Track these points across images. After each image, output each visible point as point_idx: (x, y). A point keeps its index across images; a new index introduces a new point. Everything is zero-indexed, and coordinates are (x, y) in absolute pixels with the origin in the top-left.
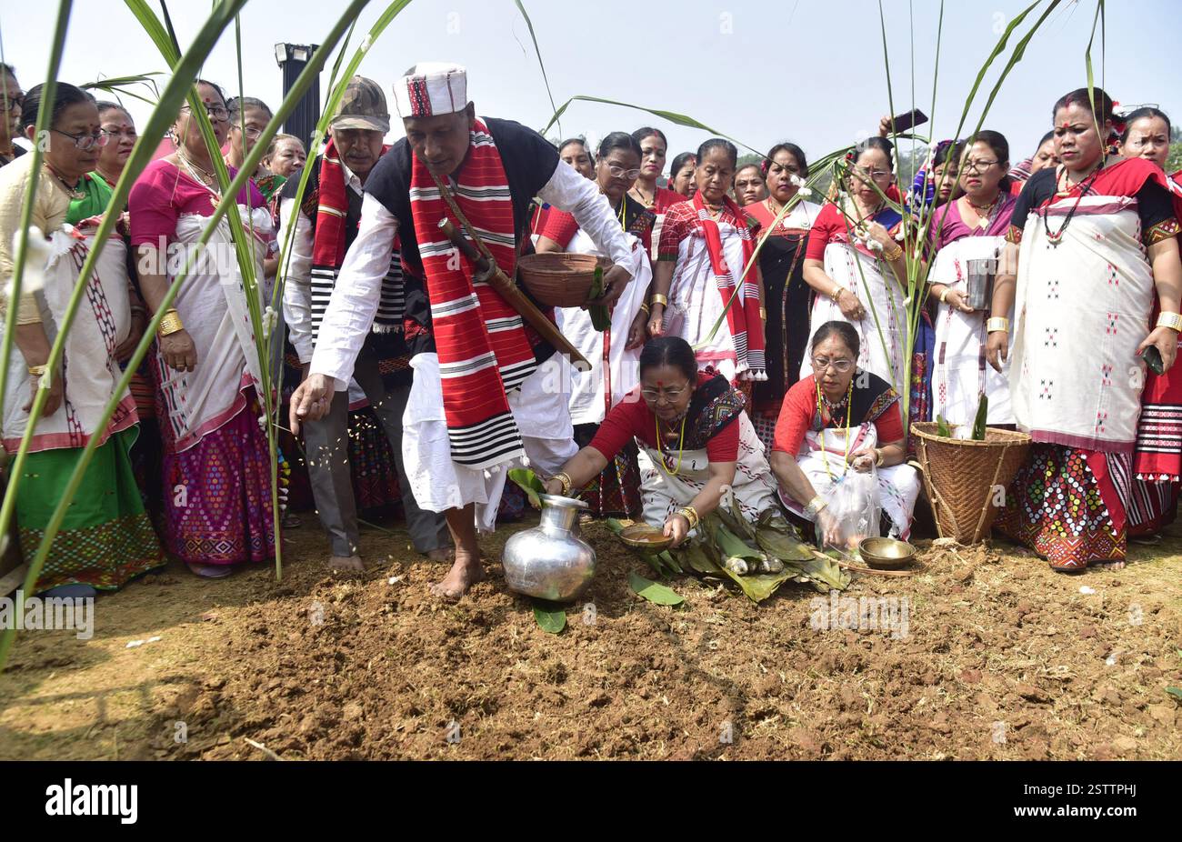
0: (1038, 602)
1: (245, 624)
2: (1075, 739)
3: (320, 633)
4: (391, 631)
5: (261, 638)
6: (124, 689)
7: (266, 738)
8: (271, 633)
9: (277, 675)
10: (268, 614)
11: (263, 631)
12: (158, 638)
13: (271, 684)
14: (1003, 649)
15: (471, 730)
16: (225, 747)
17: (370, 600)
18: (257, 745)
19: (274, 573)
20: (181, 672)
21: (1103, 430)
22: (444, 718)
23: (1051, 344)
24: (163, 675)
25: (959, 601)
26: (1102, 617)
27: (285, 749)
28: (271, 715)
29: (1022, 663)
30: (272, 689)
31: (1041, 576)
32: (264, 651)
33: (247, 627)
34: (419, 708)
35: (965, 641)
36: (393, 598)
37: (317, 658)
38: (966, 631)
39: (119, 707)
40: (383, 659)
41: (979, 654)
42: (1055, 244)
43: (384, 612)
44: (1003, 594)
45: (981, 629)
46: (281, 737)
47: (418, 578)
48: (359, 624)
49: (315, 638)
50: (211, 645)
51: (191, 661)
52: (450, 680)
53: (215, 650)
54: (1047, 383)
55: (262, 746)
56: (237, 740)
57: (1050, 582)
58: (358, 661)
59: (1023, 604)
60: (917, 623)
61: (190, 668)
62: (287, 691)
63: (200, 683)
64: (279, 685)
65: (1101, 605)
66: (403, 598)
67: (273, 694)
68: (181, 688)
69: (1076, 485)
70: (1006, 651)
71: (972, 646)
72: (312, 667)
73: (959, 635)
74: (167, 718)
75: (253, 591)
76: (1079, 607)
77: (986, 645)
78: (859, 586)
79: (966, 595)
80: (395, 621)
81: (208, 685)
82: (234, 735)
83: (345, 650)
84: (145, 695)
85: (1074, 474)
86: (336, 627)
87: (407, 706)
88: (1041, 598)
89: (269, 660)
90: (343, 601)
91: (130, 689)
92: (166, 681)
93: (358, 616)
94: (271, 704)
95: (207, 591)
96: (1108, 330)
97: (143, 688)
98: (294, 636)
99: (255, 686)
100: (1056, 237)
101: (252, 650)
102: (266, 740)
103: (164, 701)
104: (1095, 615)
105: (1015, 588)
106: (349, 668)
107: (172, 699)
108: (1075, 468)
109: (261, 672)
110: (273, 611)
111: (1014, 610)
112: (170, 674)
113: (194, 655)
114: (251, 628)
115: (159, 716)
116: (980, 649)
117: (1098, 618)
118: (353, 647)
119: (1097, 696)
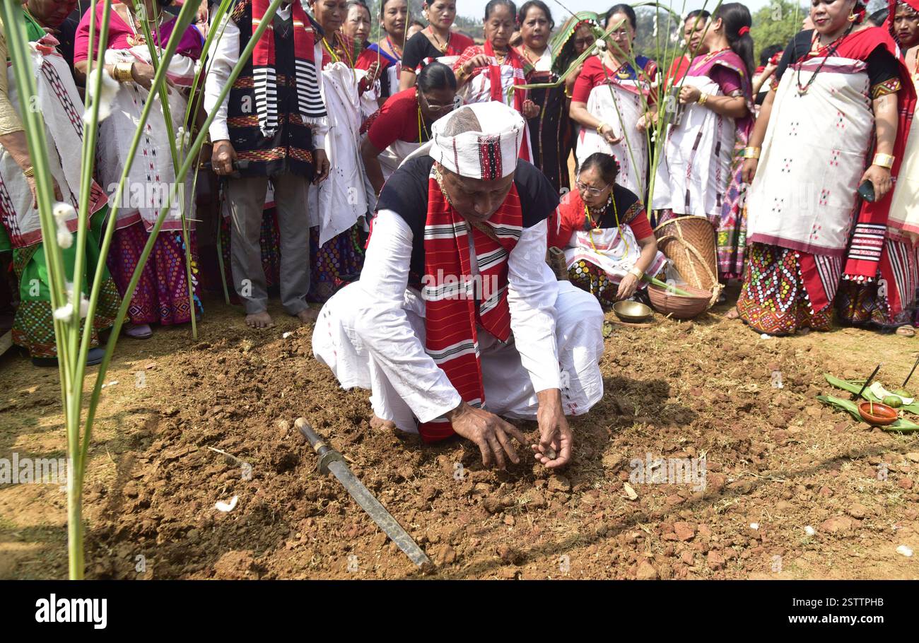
0: (735, 344)
1: (180, 370)
2: (764, 429)
3: (238, 374)
4: (291, 371)
5: (195, 380)
6: (103, 419)
7: (224, 446)
8: (201, 376)
9: (217, 404)
10: (195, 361)
11: (195, 374)
12: (115, 382)
13: (215, 411)
14: (715, 374)
15: (370, 434)
16: (195, 453)
17: (268, 350)
18: (219, 451)
19: (191, 333)
20: (142, 405)
21: (816, 238)
22: (348, 428)
23: (786, 171)
24: (129, 408)
25: (685, 344)
26: (776, 353)
27: (239, 452)
28: (222, 431)
29: (728, 383)
30: (217, 413)
31: (736, 328)
32: (200, 388)
33: (183, 372)
34: (329, 421)
35: (691, 369)
36: (287, 347)
37: (242, 391)
38: (692, 363)
39: (103, 431)
40: (291, 390)
41: (700, 377)
42: (801, 95)
43: (283, 358)
44: (713, 339)
45: (701, 362)
46: (235, 444)
47: (303, 333)
48: (265, 367)
49: (235, 377)
50: (158, 386)
51: (147, 397)
52: (344, 402)
53: (163, 389)
54: (779, 200)
55: (222, 451)
56: (202, 448)
57: (742, 331)
58: (273, 393)
59: (725, 345)
60: (658, 358)
61: (147, 402)
62: (228, 415)
63: (159, 412)
64: (222, 411)
65: (774, 346)
66: (295, 348)
67: (218, 417)
68: (146, 416)
69: (789, 275)
70: (717, 375)
71: (695, 373)
72: (240, 398)
73: (687, 366)
74: (142, 437)
75: (178, 346)
76: (761, 347)
77: (704, 372)
78: (617, 334)
79: (689, 339)
80: (292, 364)
81: (165, 414)
82: (200, 445)
83: (261, 385)
84: (120, 422)
85: (789, 267)
86: (249, 370)
87: (320, 420)
88: (738, 342)
89: (206, 393)
90: (249, 351)
91: (107, 419)
92: (133, 412)
93: (262, 361)
94: (219, 425)
95: (143, 348)
96: (832, 163)
97: (117, 418)
98: (220, 376)
99: (204, 412)
100: (804, 89)
101: (190, 388)
102: (224, 447)
103: (136, 426)
104: (772, 353)
105: (721, 335)
106: (266, 397)
107: (142, 424)
108: (790, 262)
109: (205, 402)
110: (199, 359)
111: (720, 350)
112: (134, 407)
113: (148, 393)
114: (186, 372)
115: (135, 436)
116: (701, 375)
117: (773, 354)
118: (266, 383)
119: (776, 402)
